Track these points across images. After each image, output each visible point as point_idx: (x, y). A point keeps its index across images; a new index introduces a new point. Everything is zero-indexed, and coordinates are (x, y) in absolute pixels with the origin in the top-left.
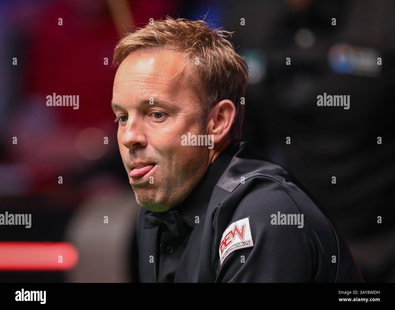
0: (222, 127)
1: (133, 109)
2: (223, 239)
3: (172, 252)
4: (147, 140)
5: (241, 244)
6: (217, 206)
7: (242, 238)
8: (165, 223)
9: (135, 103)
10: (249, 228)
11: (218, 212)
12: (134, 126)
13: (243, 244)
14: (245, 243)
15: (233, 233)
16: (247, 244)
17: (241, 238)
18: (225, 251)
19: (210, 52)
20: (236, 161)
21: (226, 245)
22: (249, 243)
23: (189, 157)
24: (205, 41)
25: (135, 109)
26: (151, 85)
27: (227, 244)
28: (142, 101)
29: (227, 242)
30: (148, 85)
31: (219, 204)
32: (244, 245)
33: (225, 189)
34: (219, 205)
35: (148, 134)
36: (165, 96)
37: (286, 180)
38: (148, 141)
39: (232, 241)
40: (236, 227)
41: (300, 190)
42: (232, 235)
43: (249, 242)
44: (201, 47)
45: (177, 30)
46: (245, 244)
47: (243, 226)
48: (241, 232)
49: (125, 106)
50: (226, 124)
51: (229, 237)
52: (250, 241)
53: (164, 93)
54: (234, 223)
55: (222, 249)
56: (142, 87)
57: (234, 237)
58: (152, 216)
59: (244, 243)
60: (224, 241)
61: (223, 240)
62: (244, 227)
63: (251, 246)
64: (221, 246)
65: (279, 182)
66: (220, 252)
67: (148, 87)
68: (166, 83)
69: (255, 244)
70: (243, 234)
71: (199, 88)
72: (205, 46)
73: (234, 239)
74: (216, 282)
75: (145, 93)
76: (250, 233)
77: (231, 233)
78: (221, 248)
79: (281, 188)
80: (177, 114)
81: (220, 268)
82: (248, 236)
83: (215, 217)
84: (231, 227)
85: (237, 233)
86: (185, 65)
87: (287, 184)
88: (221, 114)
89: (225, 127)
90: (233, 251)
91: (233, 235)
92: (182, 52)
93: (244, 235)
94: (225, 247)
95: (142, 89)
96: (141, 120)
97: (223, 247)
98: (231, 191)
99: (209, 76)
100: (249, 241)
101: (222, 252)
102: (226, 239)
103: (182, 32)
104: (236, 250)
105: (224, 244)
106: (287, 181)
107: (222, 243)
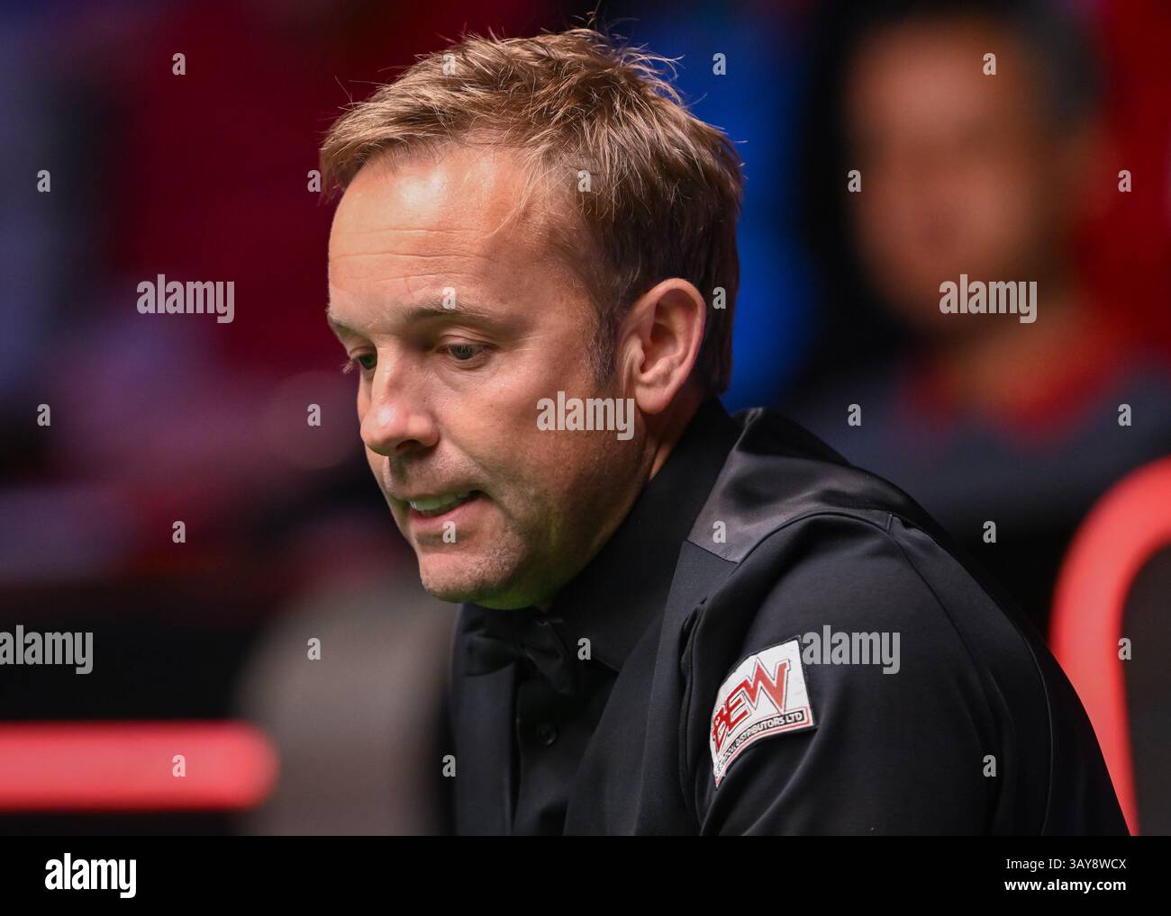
0: (668, 363)
1: (388, 336)
2: (719, 705)
3: (550, 741)
4: (440, 427)
5: (775, 722)
6: (697, 605)
7: (779, 701)
8: (529, 655)
9: (389, 319)
10: (802, 673)
11: (699, 625)
12: (395, 386)
13: (784, 722)
14: (790, 718)
15: (750, 686)
16: (796, 721)
17: (774, 701)
18: (727, 742)
19: (608, 133)
20: (738, 463)
21: (730, 725)
22: (801, 718)
23: (572, 466)
24: (590, 103)
25: (394, 337)
26: (433, 261)
27: (732, 720)
28: (410, 312)
29: (734, 716)
30: (425, 261)
31: (701, 600)
32: (786, 723)
33: (717, 553)
34: (703, 603)
35: (438, 410)
36: (478, 292)
37: (902, 521)
38: (443, 431)
39: (748, 711)
40: (759, 668)
41: (944, 552)
42: (747, 694)
43: (800, 714)
44: (580, 125)
45: (501, 78)
46: (788, 721)
47: (782, 667)
48: (775, 683)
49: (363, 327)
50: (680, 351)
51: (739, 701)
52: (805, 712)
53: (476, 282)
54: (755, 656)
55: (717, 737)
56: (407, 271)
57: (754, 701)
58: (486, 636)
59: (784, 719)
60: (725, 712)
61: (722, 710)
62: (786, 670)
63: (808, 728)
64: (717, 728)
65: (885, 531)
66: (713, 745)
67: (423, 269)
68: (476, 250)
69: (821, 721)
70: (782, 691)
71: (583, 251)
72: (591, 119)
73: (754, 705)
74: (701, 835)
75: (417, 288)
76: (803, 687)
77: (743, 689)
78: (715, 732)
79: (891, 550)
80: (520, 340)
81: (715, 795)
82: (797, 697)
83: (690, 639)
84: (745, 670)
85: (764, 688)
86: (531, 187)
87: (908, 537)
88: (662, 322)
89: (676, 362)
90: (752, 744)
91: (752, 693)
92: (521, 147)
93: (784, 694)
94: (727, 729)
95: (406, 276)
96: (414, 367)
97: (721, 731)
98: (738, 558)
99: (610, 211)
100: (801, 712)
101: (718, 745)
102: (731, 705)
103: (517, 84)
104: (760, 740)
105: (724, 722)
106: (907, 525)
107: (716, 719)
